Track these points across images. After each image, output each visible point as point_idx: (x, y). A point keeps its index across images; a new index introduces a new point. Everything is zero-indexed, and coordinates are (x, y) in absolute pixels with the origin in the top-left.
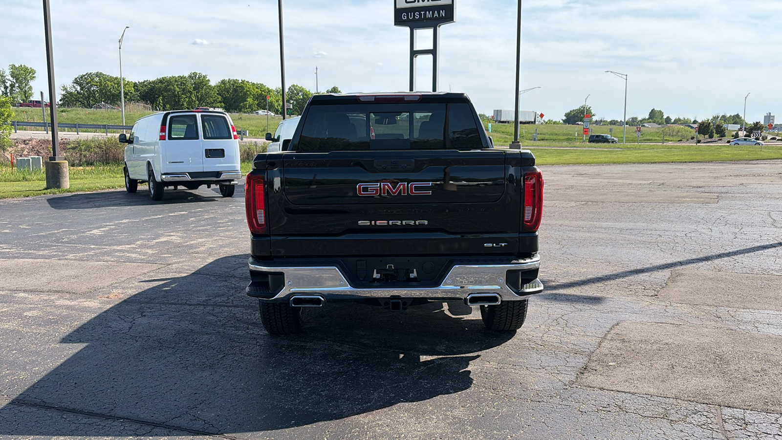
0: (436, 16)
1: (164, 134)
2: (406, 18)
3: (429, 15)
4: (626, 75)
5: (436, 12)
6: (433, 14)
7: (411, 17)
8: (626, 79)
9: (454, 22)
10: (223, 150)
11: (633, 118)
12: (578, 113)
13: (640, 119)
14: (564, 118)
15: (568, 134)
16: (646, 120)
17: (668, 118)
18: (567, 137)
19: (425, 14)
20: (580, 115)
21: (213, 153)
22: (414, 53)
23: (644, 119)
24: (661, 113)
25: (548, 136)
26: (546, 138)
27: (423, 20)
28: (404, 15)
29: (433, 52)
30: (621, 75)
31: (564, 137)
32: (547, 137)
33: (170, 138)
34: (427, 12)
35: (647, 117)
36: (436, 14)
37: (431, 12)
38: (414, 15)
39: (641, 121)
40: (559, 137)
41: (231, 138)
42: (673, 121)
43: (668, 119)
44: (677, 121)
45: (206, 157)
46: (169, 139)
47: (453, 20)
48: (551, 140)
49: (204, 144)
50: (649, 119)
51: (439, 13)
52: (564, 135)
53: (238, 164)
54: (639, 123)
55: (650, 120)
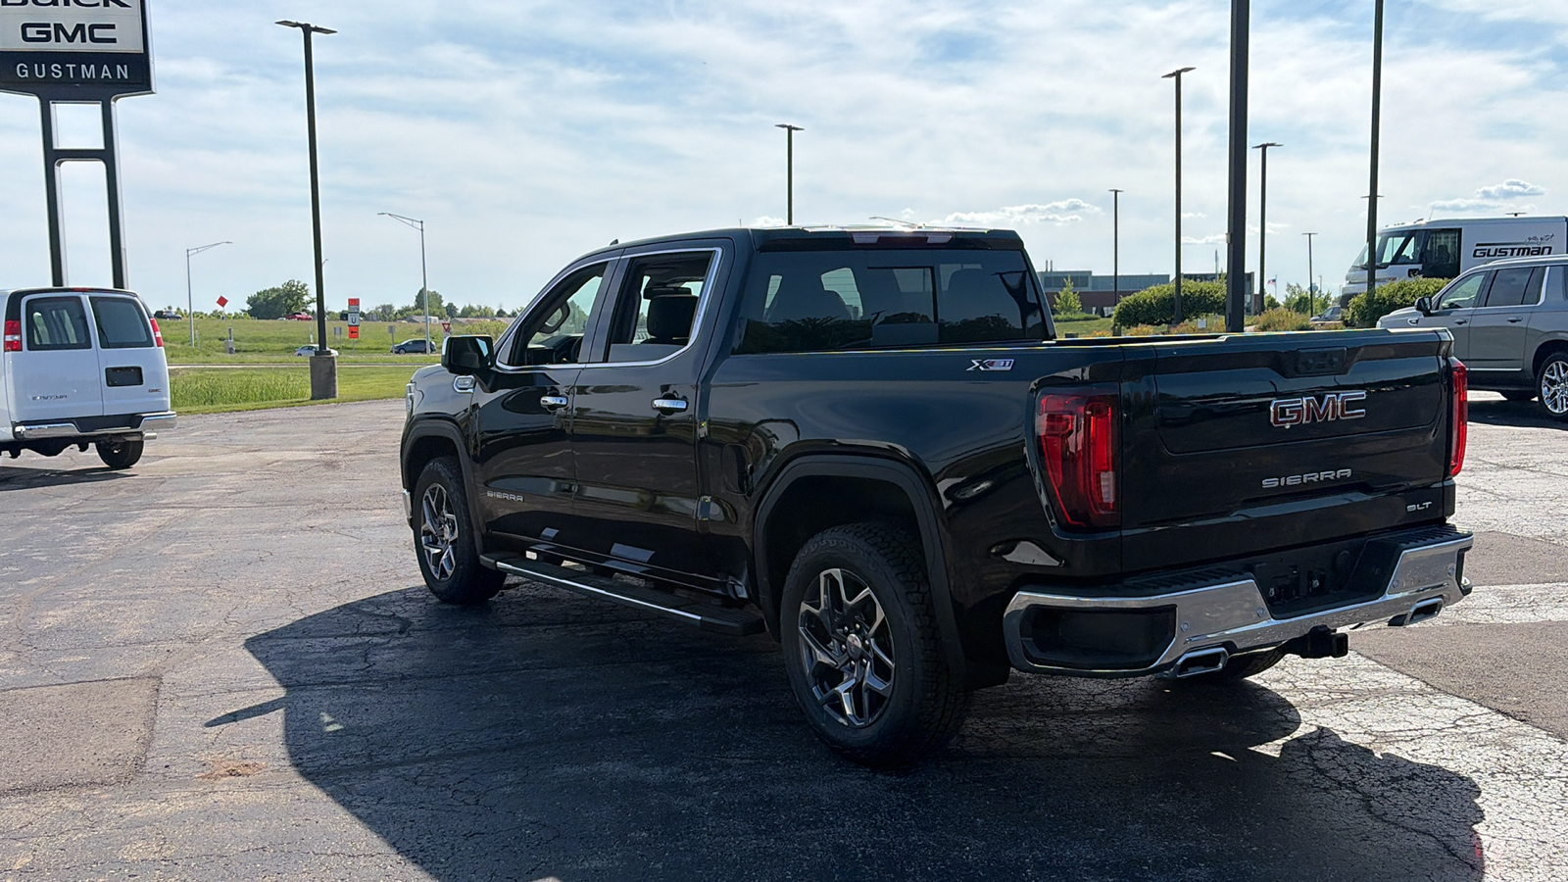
0: (106, 77)
1: (17, 338)
2: (26, 75)
3: (88, 72)
4: (422, 222)
5: (105, 66)
6: (99, 71)
7: (40, 74)
8: (422, 230)
9: (153, 93)
10: (139, 369)
11: (384, 307)
12: (282, 297)
13: (397, 307)
14: (247, 307)
15: (287, 340)
16: (410, 310)
17: (450, 305)
18: (286, 345)
19: (78, 71)
20: (286, 301)
21: (123, 377)
22: (53, 157)
23: (407, 309)
24: (437, 298)
25: (248, 344)
26: (243, 349)
27: (72, 82)
28: (22, 68)
29: (106, 155)
30: (410, 222)
31: (280, 346)
32: (244, 345)
33: (32, 347)
34: (83, 66)
35: (412, 304)
36: (106, 72)
37: (92, 66)
38: (49, 71)
39: (401, 312)
40: (270, 345)
41: (152, 345)
42: (459, 312)
43: (451, 309)
44: (467, 312)
45: (108, 385)
46: (29, 349)
47: (150, 89)
48: (254, 351)
49: (101, 358)
50: (417, 307)
51: (113, 71)
52: (279, 340)
53: (166, 396)
54: (399, 316)
55: (419, 310)
